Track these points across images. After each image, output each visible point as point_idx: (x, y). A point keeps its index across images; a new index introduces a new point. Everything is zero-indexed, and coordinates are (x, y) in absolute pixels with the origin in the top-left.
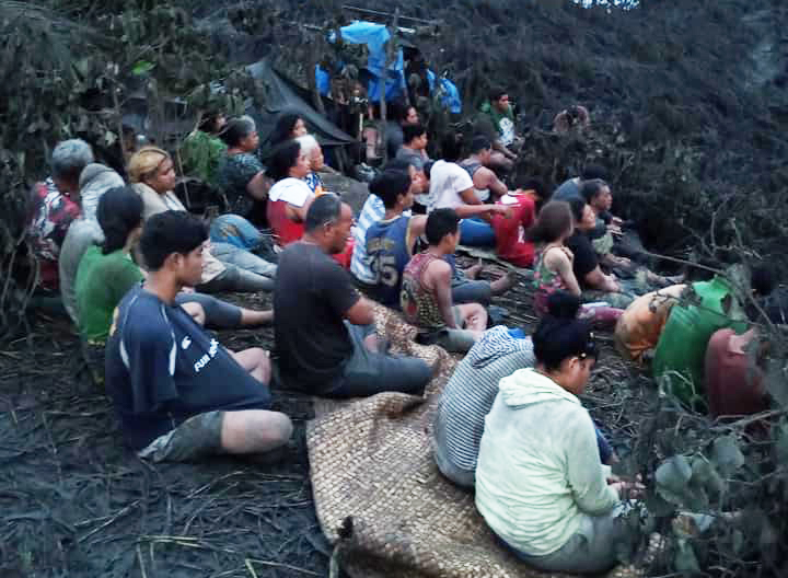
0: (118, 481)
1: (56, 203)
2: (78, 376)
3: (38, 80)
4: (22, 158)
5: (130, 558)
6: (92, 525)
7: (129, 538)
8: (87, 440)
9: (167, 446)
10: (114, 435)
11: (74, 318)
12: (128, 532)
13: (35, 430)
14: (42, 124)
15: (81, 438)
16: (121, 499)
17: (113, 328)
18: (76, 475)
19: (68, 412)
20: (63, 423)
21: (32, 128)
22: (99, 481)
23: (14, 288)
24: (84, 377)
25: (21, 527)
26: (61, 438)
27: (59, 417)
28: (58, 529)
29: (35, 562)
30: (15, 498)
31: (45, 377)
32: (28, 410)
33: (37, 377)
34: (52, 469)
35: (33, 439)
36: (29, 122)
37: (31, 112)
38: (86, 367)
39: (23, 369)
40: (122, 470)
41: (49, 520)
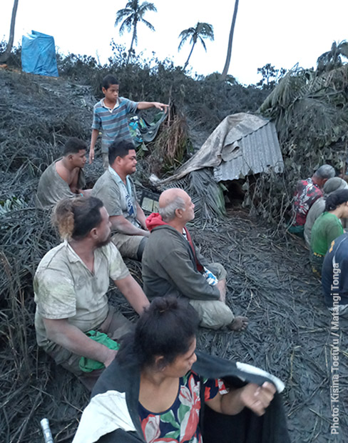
0: (319, 316)
1: (311, 188)
2: (305, 266)
3: (317, 134)
4: (299, 168)
5: (320, 350)
6: (305, 329)
7: (320, 342)
8: (306, 293)
9: (344, 310)
10: (319, 296)
11: (308, 241)
12: (320, 339)
13: (285, 282)
14: (313, 153)
15: (304, 292)
16: (319, 324)
17: (331, 250)
18: (300, 305)
19: (300, 279)
20: (296, 283)
21: (308, 155)
22: (310, 312)
23: (284, 222)
24: (308, 267)
25: (277, 317)
26: (296, 289)
27: (295, 280)
28: (291, 324)
29: (281, 333)
30: (276, 305)
31: (292, 262)
32: (284, 272)
33: (288, 261)
34: (291, 300)
35: (284, 284)
36: (307, 152)
37: (309, 148)
38: (309, 263)
39: (284, 255)
40: (321, 312)
41: (288, 319)
